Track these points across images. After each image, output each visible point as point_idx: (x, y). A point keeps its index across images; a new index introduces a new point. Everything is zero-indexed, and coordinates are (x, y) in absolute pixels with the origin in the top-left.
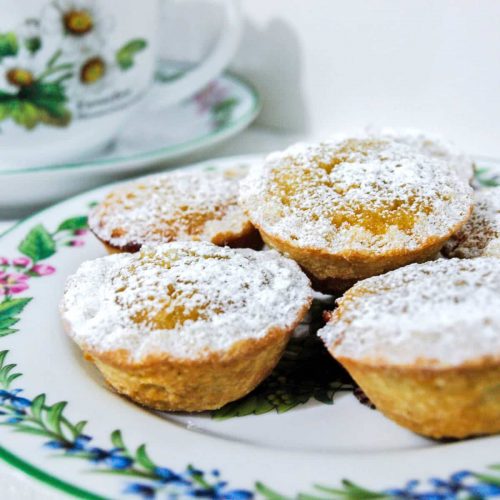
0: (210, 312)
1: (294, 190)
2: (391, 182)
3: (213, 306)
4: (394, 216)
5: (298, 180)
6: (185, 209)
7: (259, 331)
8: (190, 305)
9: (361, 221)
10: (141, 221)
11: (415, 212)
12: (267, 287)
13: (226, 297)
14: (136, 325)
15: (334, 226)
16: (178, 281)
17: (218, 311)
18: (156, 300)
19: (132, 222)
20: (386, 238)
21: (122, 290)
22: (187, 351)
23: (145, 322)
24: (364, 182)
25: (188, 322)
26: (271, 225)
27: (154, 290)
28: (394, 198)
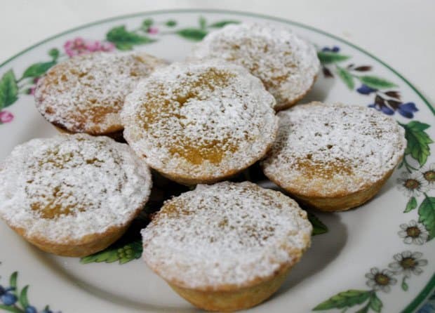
0: (77, 210)
1: (154, 118)
2: (217, 123)
3: (79, 206)
4: (209, 153)
5: (159, 111)
6: (94, 102)
7: (103, 227)
8: (65, 205)
9: (186, 154)
10: (65, 106)
11: (225, 151)
12: (118, 192)
13: (89, 200)
14: (32, 211)
15: (170, 154)
16: (64, 183)
17: (82, 210)
18: (46, 198)
19: (59, 106)
20: (200, 168)
21: (30, 182)
22: (57, 238)
23: (38, 211)
24: (199, 121)
25: (62, 215)
26: (135, 142)
27: (46, 191)
28: (214, 138)
